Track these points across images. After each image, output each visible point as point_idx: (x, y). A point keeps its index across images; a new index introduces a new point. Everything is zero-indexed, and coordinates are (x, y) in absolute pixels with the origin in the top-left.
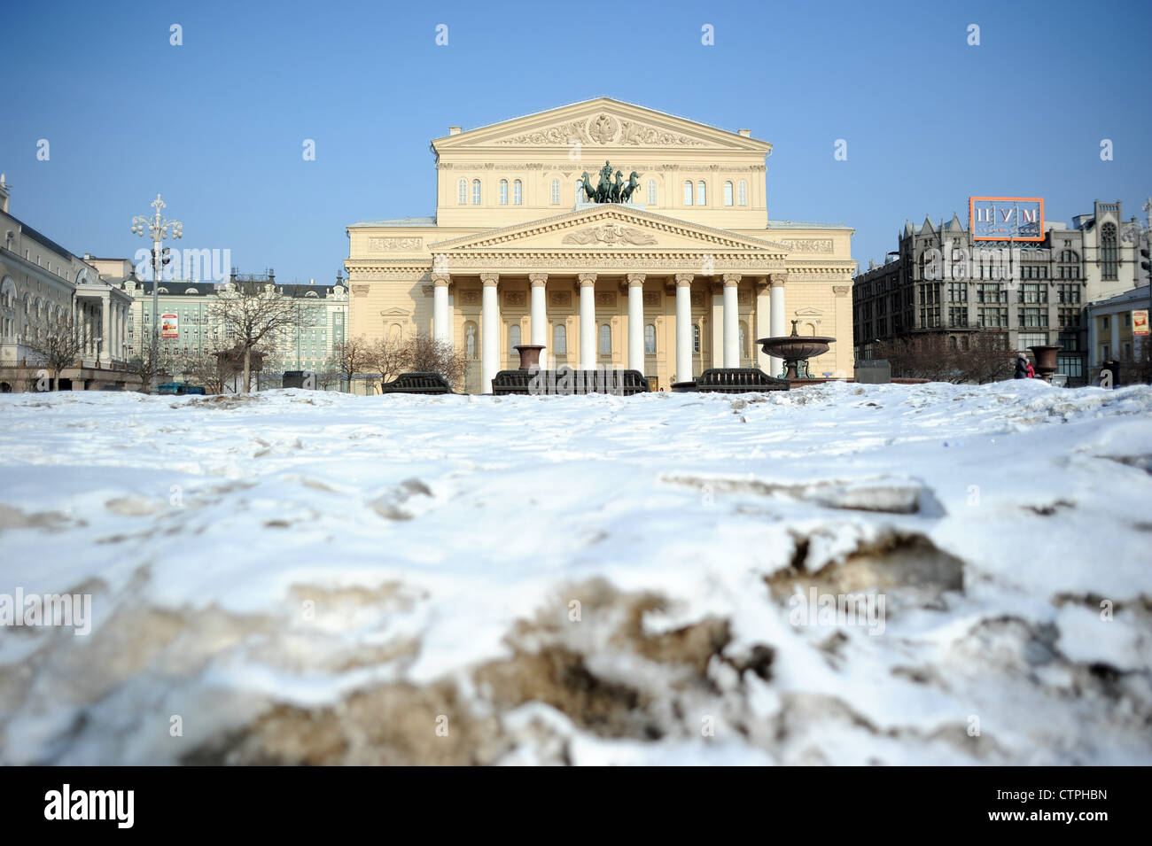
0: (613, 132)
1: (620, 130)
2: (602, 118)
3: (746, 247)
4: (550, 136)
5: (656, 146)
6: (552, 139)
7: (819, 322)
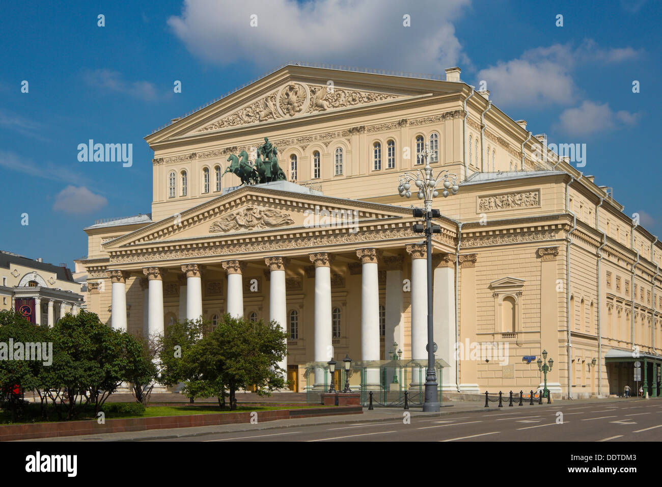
0: (301, 101)
1: (309, 96)
2: (291, 88)
3: (380, 217)
4: (244, 116)
5: (344, 108)
6: (246, 119)
7: (520, 294)
